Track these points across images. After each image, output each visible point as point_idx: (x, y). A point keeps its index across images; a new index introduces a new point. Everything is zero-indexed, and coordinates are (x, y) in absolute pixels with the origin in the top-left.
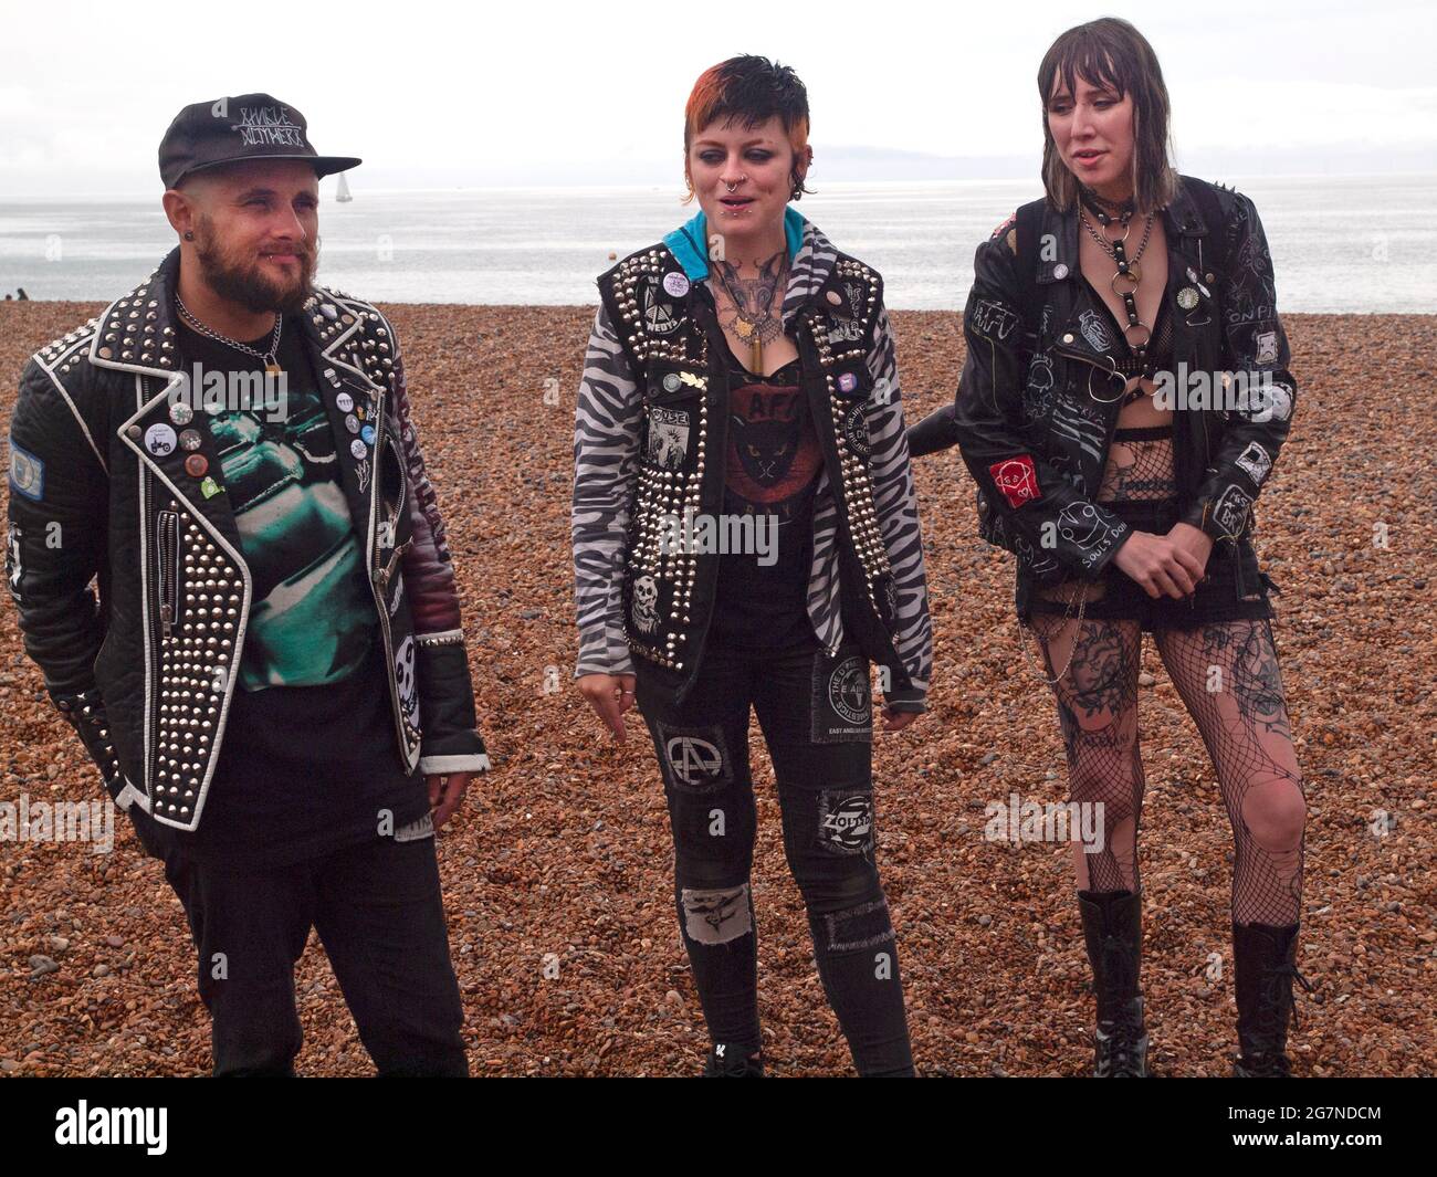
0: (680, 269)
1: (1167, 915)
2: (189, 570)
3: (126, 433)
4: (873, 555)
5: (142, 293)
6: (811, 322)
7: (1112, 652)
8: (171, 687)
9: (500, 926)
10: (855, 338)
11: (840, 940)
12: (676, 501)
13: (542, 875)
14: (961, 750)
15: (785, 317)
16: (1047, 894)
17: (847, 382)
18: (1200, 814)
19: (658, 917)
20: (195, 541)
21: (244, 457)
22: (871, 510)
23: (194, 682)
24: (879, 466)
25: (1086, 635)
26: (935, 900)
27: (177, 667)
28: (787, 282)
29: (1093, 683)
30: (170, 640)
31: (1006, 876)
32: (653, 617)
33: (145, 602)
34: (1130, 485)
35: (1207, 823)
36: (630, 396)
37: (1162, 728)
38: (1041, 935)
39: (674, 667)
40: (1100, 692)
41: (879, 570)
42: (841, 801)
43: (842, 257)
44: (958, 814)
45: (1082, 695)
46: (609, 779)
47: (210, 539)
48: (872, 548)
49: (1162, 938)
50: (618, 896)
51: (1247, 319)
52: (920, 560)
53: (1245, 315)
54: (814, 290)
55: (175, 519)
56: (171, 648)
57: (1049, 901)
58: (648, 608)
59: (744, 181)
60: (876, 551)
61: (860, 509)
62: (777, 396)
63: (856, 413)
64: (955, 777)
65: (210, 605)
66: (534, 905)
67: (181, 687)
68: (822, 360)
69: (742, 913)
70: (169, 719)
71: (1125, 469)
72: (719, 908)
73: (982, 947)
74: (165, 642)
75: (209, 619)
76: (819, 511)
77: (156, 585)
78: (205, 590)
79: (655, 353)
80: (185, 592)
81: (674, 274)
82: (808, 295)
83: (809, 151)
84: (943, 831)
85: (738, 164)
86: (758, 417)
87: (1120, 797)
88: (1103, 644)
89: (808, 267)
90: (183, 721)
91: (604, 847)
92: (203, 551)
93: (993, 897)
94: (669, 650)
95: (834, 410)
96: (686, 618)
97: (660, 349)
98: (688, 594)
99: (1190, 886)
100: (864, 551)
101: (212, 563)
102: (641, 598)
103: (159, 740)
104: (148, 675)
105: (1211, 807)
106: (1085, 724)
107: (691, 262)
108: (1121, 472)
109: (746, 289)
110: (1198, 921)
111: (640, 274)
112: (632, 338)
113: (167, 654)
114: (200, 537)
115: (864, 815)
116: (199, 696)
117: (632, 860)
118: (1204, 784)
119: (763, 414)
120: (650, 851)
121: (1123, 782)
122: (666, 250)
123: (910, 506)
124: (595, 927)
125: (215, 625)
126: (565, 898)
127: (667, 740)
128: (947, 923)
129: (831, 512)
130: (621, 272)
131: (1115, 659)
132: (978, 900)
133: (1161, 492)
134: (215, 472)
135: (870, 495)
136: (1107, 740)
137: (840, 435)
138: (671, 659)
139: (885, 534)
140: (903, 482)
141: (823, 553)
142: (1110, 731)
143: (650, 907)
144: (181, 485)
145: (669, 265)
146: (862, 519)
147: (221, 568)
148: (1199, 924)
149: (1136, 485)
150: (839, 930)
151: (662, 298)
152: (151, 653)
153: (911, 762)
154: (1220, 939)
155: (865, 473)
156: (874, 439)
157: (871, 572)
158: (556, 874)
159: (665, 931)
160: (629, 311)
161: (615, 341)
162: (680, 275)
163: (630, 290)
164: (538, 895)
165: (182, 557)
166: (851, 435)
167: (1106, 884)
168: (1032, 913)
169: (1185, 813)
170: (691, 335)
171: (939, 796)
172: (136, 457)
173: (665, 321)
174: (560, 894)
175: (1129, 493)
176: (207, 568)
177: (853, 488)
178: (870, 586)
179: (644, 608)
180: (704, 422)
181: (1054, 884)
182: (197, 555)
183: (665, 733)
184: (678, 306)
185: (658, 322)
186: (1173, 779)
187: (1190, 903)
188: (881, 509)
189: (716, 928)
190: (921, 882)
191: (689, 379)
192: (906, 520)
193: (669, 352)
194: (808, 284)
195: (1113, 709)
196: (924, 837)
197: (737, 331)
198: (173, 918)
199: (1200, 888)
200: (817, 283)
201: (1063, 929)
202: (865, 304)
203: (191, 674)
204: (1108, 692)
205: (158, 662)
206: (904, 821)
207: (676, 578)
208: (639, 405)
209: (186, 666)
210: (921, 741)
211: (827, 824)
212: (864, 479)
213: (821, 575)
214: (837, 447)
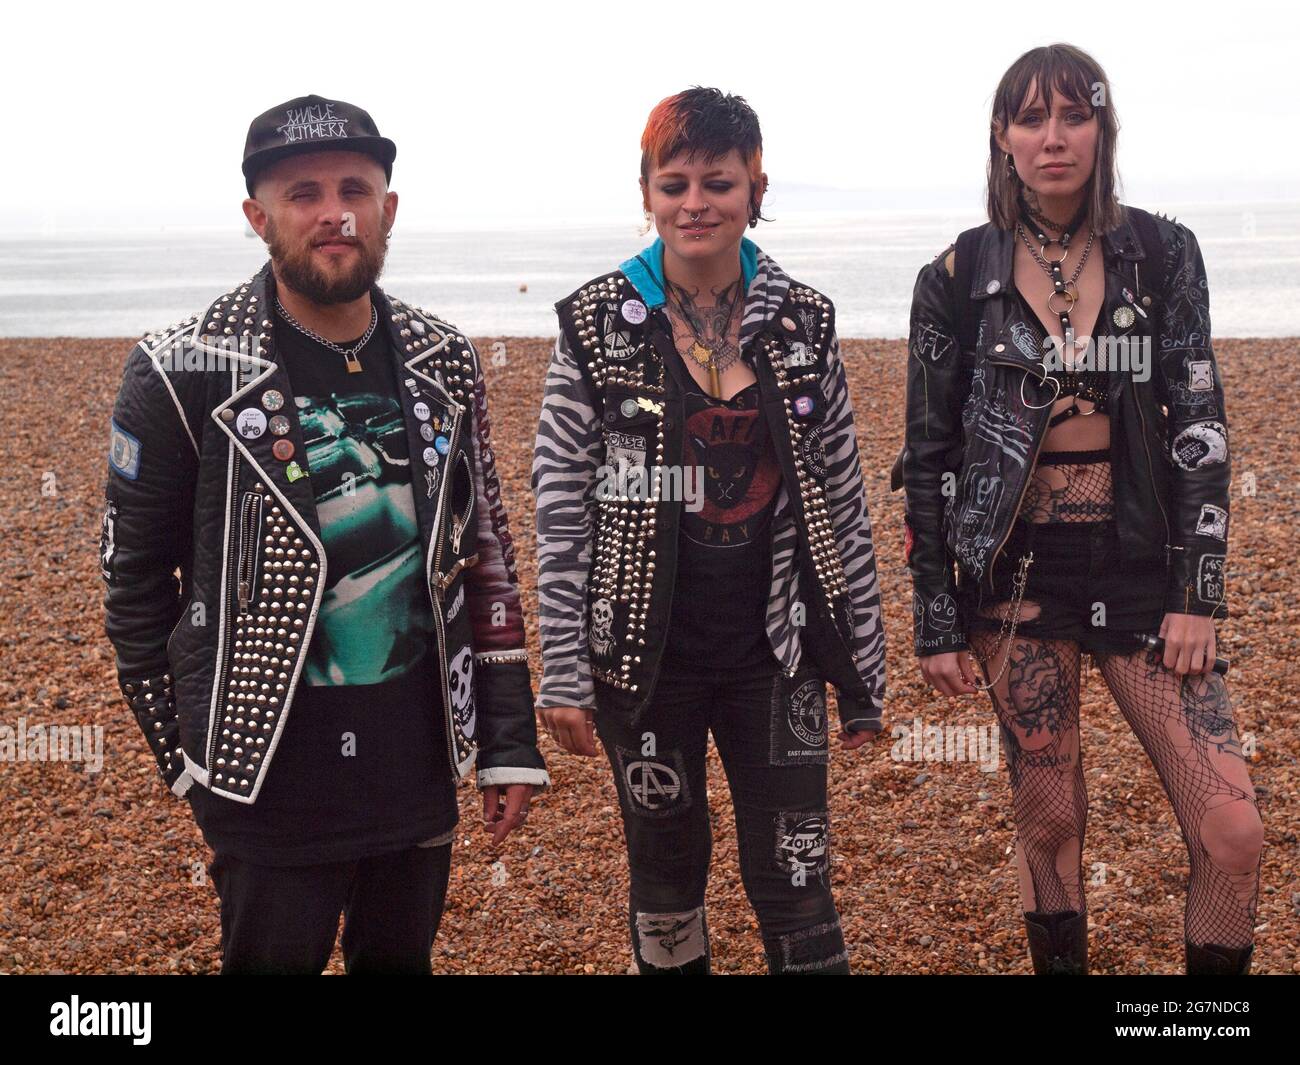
0: (638, 297)
1: (1106, 934)
2: (269, 550)
3: (220, 415)
4: (832, 576)
5: (244, 290)
6: (767, 347)
7: (1049, 672)
8: (241, 663)
9: (444, 953)
10: (810, 363)
11: (795, 962)
12: (632, 525)
13: (483, 901)
14: (893, 771)
15: (742, 342)
16: (985, 914)
17: (804, 405)
18: (1133, 833)
19: (600, 942)
20: (276, 523)
21: (326, 449)
22: (828, 531)
23: (265, 659)
24: (834, 488)
25: (1021, 655)
26: (875, 921)
27: (249, 643)
28: (743, 310)
29: (1031, 702)
30: (244, 617)
31: (944, 897)
32: (609, 639)
33: (224, 579)
34: (1064, 508)
35: (1140, 842)
36: (592, 421)
37: (1091, 748)
38: (982, 955)
39: (628, 689)
40: (1038, 712)
41: (839, 590)
42: (798, 822)
43: (794, 285)
44: (893, 836)
45: (1020, 715)
46: (545, 805)
47: (291, 521)
48: (831, 568)
49: (1102, 957)
50: (559, 922)
51: (1178, 345)
52: (874, 580)
53: (1177, 342)
54: (770, 316)
55: (259, 501)
56: (245, 625)
57: (988, 922)
58: (604, 630)
59: (707, 210)
60: (835, 571)
61: (818, 529)
62: (738, 419)
63: (813, 435)
64: (887, 799)
65: (286, 585)
66: (475, 932)
67: (251, 663)
68: (780, 384)
69: (696, 936)
70: (236, 694)
71: (1057, 492)
72: (673, 931)
73: (923, 968)
74: (239, 619)
75: (284, 598)
76: (780, 532)
77: (236, 563)
78: (282, 571)
79: (613, 379)
80: (262, 571)
81: (632, 301)
82: (765, 321)
83: (765, 179)
84: (880, 853)
85: (700, 194)
86: (719, 440)
87: (1063, 816)
88: (1038, 665)
89: (764, 294)
90: (251, 696)
91: (544, 872)
92: (283, 533)
93: (932, 917)
94: (624, 673)
95: (792, 432)
96: (641, 641)
97: (618, 374)
98: (643, 616)
99: (1127, 905)
100: (824, 571)
101: (291, 545)
102: (598, 621)
103: (224, 713)
104: (220, 650)
105: (1143, 826)
106: (1026, 744)
107: (648, 290)
108: (1054, 495)
109: (702, 316)
110: (1137, 940)
111: (599, 301)
112: (591, 365)
113: (240, 631)
114: (281, 519)
115: (820, 836)
116: (269, 672)
117: (572, 885)
118: (1135, 803)
119: (723, 437)
120: (589, 876)
121: (1065, 803)
122: (623, 277)
123: (864, 527)
124: (538, 953)
125: (289, 604)
126: (507, 924)
127: (626, 764)
128: (888, 944)
129: (790, 533)
130: (580, 299)
131: (1052, 680)
132: (918, 921)
133: (1094, 516)
134: (301, 458)
135: (828, 517)
136: (1048, 759)
137: (799, 457)
138: (626, 681)
139: (841, 553)
140: (857, 504)
141: (781, 574)
142: (1050, 751)
143: (592, 932)
144: (267, 468)
145: (628, 292)
146: (821, 540)
147: (299, 550)
148: (1138, 942)
149: (1070, 507)
150: (793, 952)
151: (620, 324)
152: (226, 628)
153: (844, 784)
154: (1159, 957)
155: (822, 495)
156: (829, 461)
157: (831, 592)
158: (497, 900)
159: (608, 956)
160: (589, 338)
161: (574, 367)
162: (638, 303)
163: (589, 318)
164: (480, 921)
165: (263, 538)
166: (808, 457)
167: (1053, 906)
168: (971, 933)
169: (1117, 831)
170: (649, 362)
171: (873, 818)
172: (228, 438)
173: (623, 347)
174: (502, 921)
175: (1063, 515)
176: (286, 550)
177: (811, 510)
178: (831, 605)
179: (600, 630)
180: (660, 446)
181: (991, 904)
182: (277, 537)
183: (624, 757)
184: (636, 332)
185: (616, 348)
186: (1104, 798)
187: (1129, 922)
188: (838, 529)
189: (670, 951)
190: (860, 904)
191: (647, 405)
192: (860, 541)
193: (627, 378)
194: (765, 311)
195: (1052, 728)
196: (861, 859)
197: (696, 358)
198: (115, 951)
199: (1137, 906)
200: (772, 310)
201: (1003, 948)
202: (819, 330)
203: (262, 651)
204: (1046, 712)
205: (232, 637)
206: (840, 843)
207: (632, 600)
208: (599, 431)
209: (258, 643)
210: (852, 763)
211: (784, 846)
212: (821, 501)
213: (778, 596)
214: (796, 469)
